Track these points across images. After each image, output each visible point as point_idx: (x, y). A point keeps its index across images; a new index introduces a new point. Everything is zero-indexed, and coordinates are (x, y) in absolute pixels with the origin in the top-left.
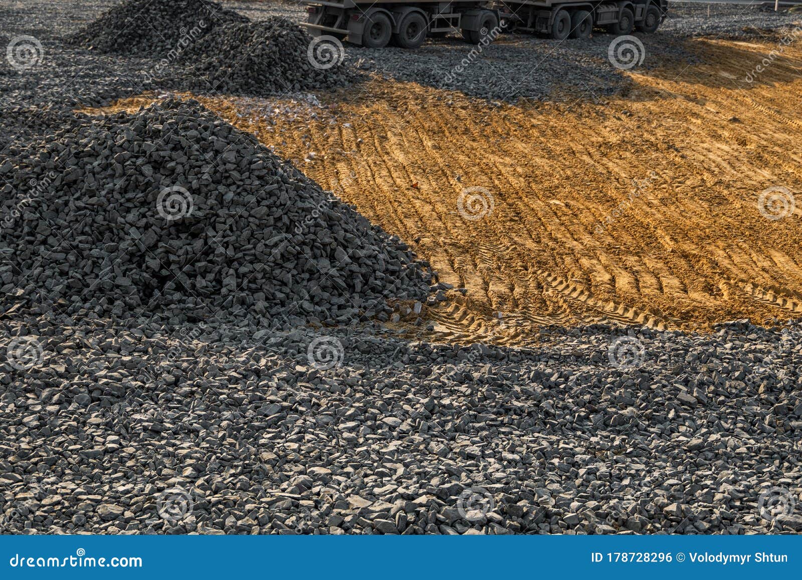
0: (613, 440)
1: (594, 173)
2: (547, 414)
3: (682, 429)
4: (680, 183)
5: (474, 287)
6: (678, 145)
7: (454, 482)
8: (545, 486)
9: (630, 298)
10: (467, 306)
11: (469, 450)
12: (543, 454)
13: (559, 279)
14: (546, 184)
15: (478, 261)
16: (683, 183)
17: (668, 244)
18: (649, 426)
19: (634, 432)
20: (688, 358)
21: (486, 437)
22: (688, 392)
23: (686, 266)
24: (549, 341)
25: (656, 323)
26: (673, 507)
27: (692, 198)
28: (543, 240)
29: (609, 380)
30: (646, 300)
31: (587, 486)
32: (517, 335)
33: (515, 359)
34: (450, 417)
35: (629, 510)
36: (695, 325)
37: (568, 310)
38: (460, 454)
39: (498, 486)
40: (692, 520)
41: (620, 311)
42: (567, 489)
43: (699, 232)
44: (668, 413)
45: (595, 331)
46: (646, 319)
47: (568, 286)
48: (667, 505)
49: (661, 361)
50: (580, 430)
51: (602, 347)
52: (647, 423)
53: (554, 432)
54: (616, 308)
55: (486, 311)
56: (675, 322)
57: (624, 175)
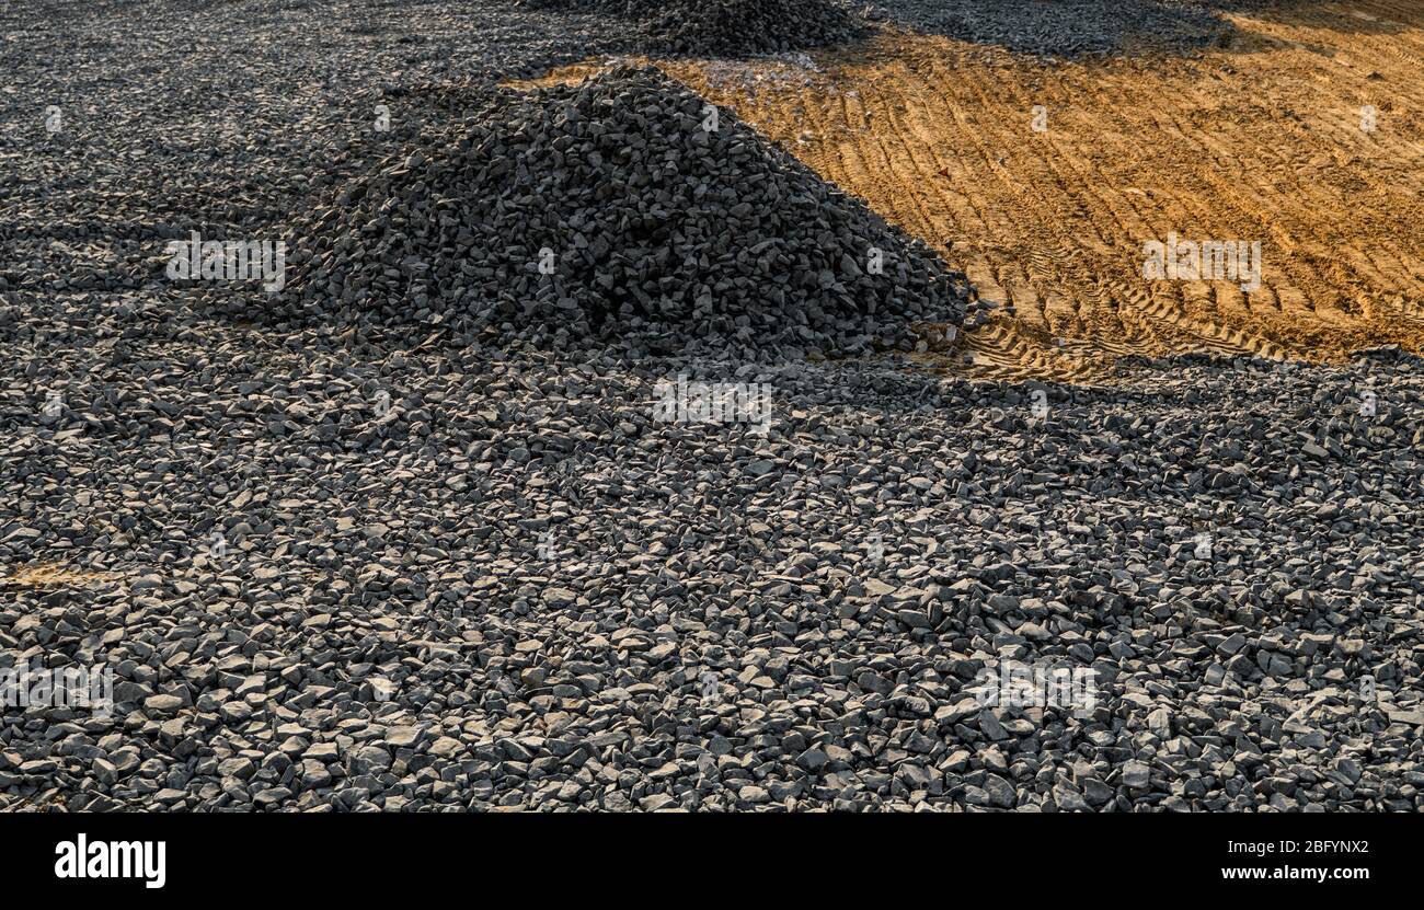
0: (1216, 507)
1: (1185, 152)
2: (1127, 472)
3: (1310, 491)
4: (1301, 162)
5: (1026, 306)
6: (1298, 111)
7: (1004, 562)
8: (1125, 568)
9: (1236, 317)
10: (1017, 330)
11: (1022, 520)
12: (1122, 525)
13: (1140, 294)
14: (1121, 167)
15: (1030, 271)
16: (1307, 162)
17: (1287, 245)
18: (1263, 488)
19: (1245, 496)
20: (1317, 397)
21: (1045, 502)
22: (1317, 443)
23: (1312, 274)
24: (1127, 375)
25: (1272, 351)
26: (1297, 595)
27: (1318, 182)
28: (1118, 242)
29: (1210, 427)
30: (1259, 320)
31: (1182, 568)
32: (1084, 368)
33: (1082, 400)
34: (997, 477)
35: (1238, 598)
36: (1325, 353)
37: (1153, 335)
38: (1011, 525)
39: (1063, 566)
40: (1324, 612)
41: (1223, 335)
42: (1154, 571)
43: (1329, 228)
44: (1290, 470)
45: (1190, 361)
46: (1259, 345)
47: (1152, 303)
48: (1290, 592)
49: (1280, 401)
50: (1170, 493)
51: (1199, 383)
52: (1261, 484)
53: (1135, 495)
54: (1217, 332)
55: (1043, 337)
56: (1298, 349)
57: (1225, 153)
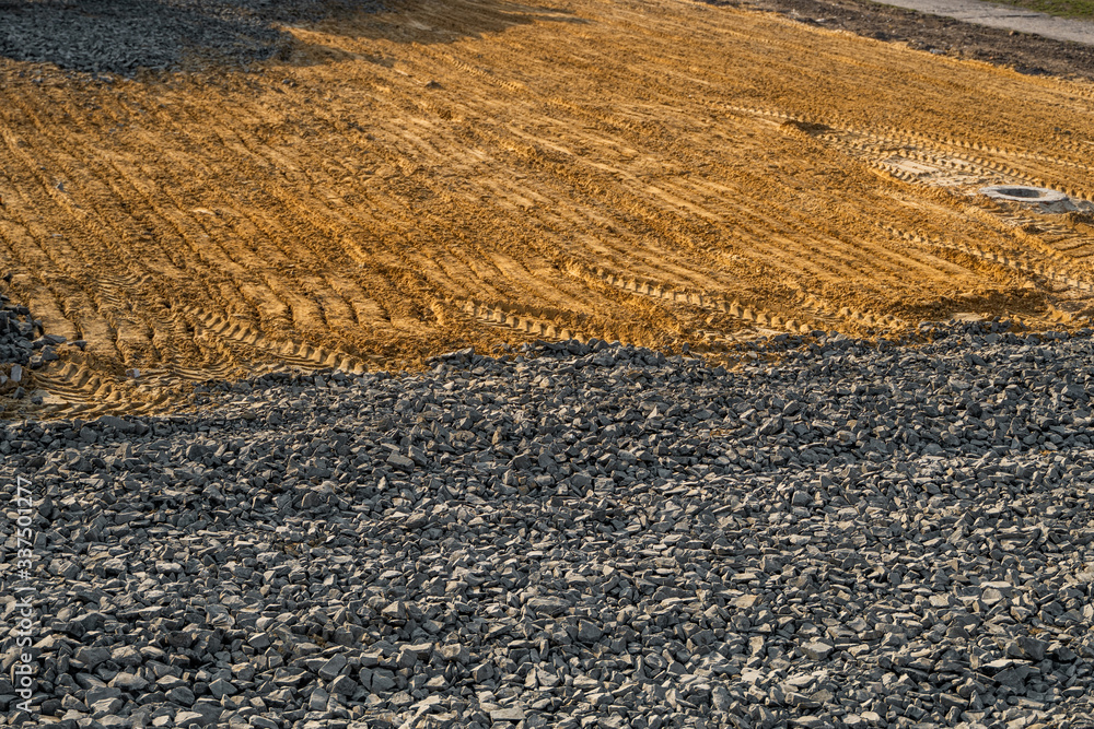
0: (307, 528)
1: (251, 168)
2: (214, 502)
3: (398, 502)
4: (368, 173)
5: (96, 338)
6: (362, 123)
7: (90, 612)
8: (219, 601)
9: (314, 334)
10: (88, 364)
11: (107, 564)
12: (214, 558)
13: (215, 316)
14: (186, 187)
15: (98, 301)
16: (373, 173)
17: (359, 257)
18: (353, 503)
19: (335, 513)
20: (398, 407)
21: (131, 543)
22: (401, 453)
23: (385, 285)
24: (207, 402)
25: (351, 365)
26: (393, 608)
27: (386, 193)
28: (188, 264)
29: (295, 447)
30: (336, 334)
31: (277, 594)
32: (162, 399)
33: (163, 431)
34: (77, 522)
35: (336, 618)
36: (403, 362)
37: (231, 358)
38: (95, 571)
39: (154, 608)
40: (420, 621)
41: (302, 353)
42: (249, 601)
43: (398, 238)
44: (377, 482)
45: (271, 382)
46: (338, 360)
47: (228, 325)
48: (386, 605)
49: (362, 414)
50: (260, 519)
51: (282, 403)
52: (350, 499)
53: (226, 526)
54: (296, 349)
55: (117, 369)
56: (377, 360)
57: (292, 168)
